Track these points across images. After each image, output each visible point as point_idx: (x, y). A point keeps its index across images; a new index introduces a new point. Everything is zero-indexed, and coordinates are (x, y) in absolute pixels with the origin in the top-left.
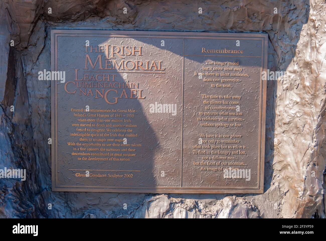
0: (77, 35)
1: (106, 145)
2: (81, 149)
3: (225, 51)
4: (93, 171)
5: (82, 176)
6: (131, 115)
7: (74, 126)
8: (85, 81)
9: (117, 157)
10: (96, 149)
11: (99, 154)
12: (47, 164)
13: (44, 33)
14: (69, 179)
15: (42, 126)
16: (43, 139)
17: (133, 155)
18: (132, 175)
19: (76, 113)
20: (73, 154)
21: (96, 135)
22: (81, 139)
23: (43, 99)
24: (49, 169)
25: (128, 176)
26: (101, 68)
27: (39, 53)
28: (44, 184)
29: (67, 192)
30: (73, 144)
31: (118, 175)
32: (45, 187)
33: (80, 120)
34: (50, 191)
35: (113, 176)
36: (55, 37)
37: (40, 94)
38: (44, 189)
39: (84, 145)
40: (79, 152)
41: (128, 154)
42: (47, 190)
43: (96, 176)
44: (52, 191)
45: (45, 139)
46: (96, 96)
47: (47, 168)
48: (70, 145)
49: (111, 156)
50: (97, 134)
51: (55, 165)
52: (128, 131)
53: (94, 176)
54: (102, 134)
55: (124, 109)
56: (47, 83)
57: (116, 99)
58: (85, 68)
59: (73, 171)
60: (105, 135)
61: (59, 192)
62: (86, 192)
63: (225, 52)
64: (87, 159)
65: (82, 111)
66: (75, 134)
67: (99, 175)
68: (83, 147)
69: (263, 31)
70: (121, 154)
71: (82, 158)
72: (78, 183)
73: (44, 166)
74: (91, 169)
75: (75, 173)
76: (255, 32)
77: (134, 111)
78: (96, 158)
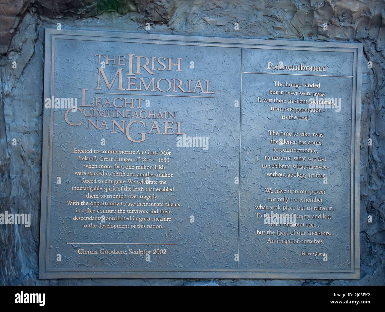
0: (85, 38)
1: (127, 204)
2: (87, 210)
3: (301, 67)
4: (105, 245)
5: (88, 252)
6: (166, 159)
7: (78, 175)
8: (97, 108)
9: (143, 222)
10: (111, 211)
11: (116, 219)
12: (31, 235)
13: (34, 34)
14: (68, 258)
15: (26, 175)
16: (28, 196)
17: (167, 219)
18: (165, 251)
19: (83, 155)
20: (75, 218)
21: (112, 189)
22: (88, 196)
23: (30, 133)
24: (34, 243)
25: (160, 251)
26: (121, 88)
27: (26, 64)
28: (26, 268)
29: (61, 279)
30: (76, 203)
31: (144, 251)
32: (28, 273)
33: (88, 167)
34: (34, 279)
35: (137, 252)
36: (51, 40)
37: (25, 126)
38: (26, 276)
39: (93, 205)
40: (84, 215)
41: (160, 218)
42: (30, 277)
43: (110, 252)
44: (39, 278)
45: (30, 196)
46: (114, 130)
47: (31, 242)
48: (71, 204)
49: (134, 221)
50: (114, 188)
51: (46, 236)
52: (161, 182)
53: (106, 252)
54: (122, 188)
55: (154, 151)
56: (36, 110)
57: (144, 134)
58: (97, 88)
59: (73, 245)
60: (126, 189)
61: (50, 279)
62: (91, 279)
63: (301, 69)
64: (97, 226)
65: (90, 151)
66: (80, 188)
67: (115, 251)
68: (92, 207)
69: (355, 40)
70: (150, 218)
71: (90, 225)
72: (82, 265)
73: (27, 239)
74: (102, 242)
75: (77, 248)
76: (342, 41)
77: (170, 153)
78: (111, 225)
